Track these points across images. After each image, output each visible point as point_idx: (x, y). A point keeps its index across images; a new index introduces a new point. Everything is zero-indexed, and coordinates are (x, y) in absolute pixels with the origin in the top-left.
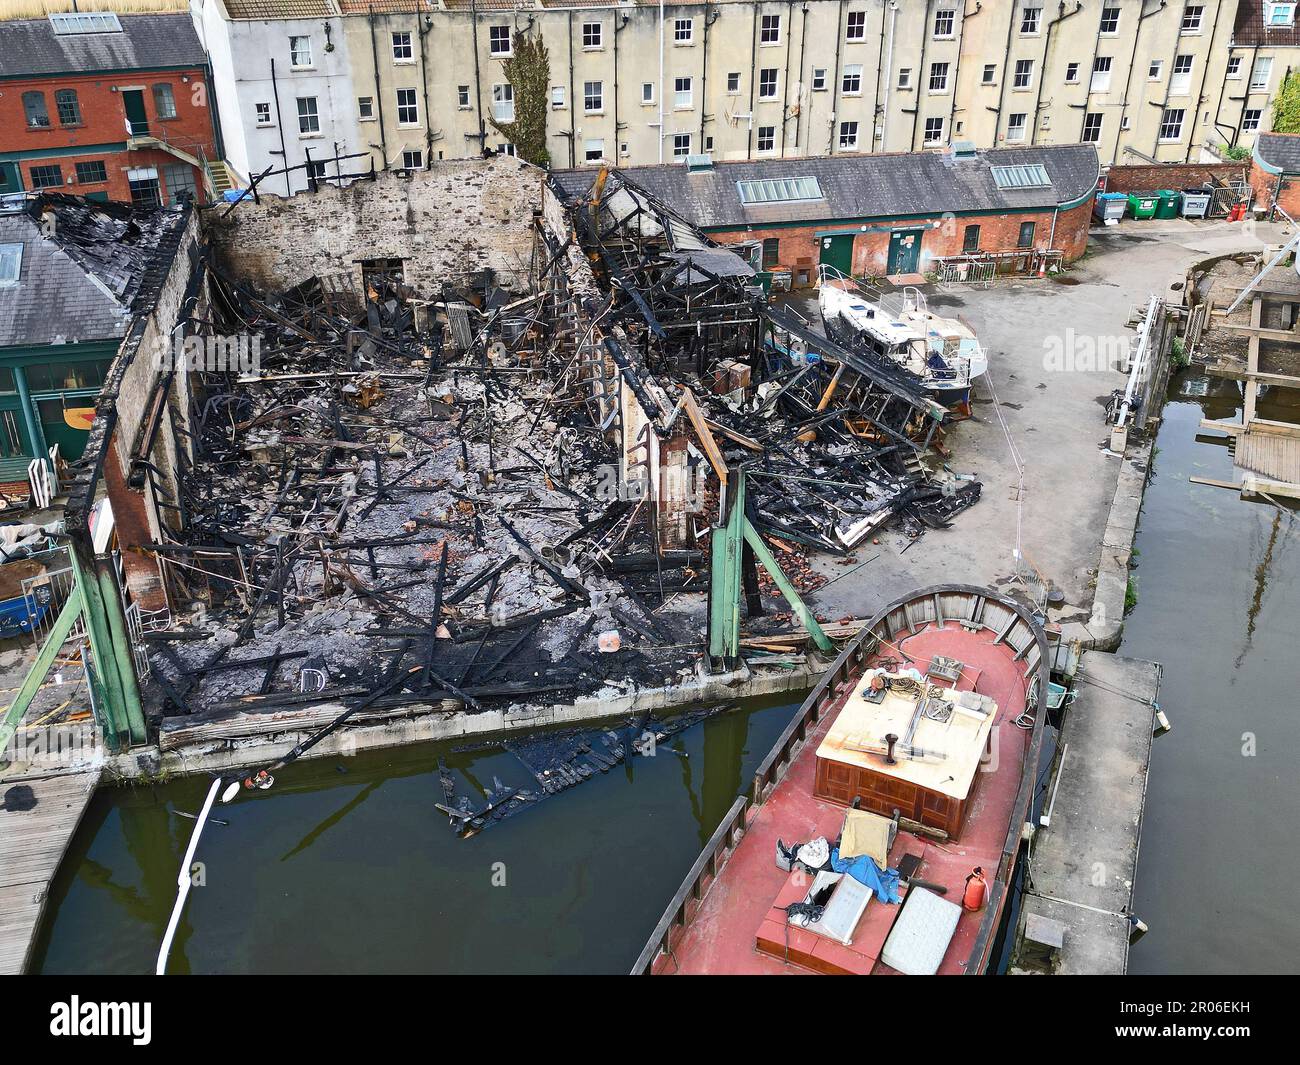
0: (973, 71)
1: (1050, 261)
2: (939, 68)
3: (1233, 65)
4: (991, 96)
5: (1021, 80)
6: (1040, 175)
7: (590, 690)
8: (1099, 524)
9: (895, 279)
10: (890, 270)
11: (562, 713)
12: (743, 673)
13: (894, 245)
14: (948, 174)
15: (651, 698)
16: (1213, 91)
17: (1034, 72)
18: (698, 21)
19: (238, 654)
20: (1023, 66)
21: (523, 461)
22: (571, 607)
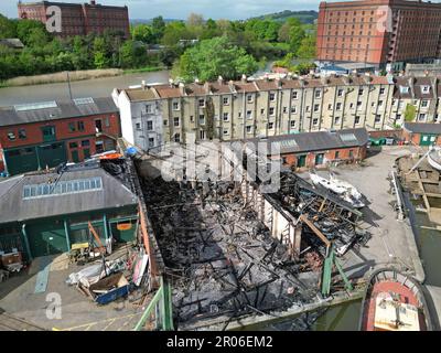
0: (326, 106)
1: (358, 160)
2: (317, 106)
3: (393, 102)
4: (331, 113)
5: (338, 108)
6: (353, 137)
7: (290, 306)
8: (406, 244)
9: (318, 166)
10: (316, 164)
11: (284, 314)
12: (331, 298)
13: (317, 158)
14: (329, 138)
15: (307, 307)
16: (388, 110)
17: (342, 106)
18: (253, 96)
19: (187, 300)
20: (339, 104)
21: (240, 230)
22: (274, 279)
